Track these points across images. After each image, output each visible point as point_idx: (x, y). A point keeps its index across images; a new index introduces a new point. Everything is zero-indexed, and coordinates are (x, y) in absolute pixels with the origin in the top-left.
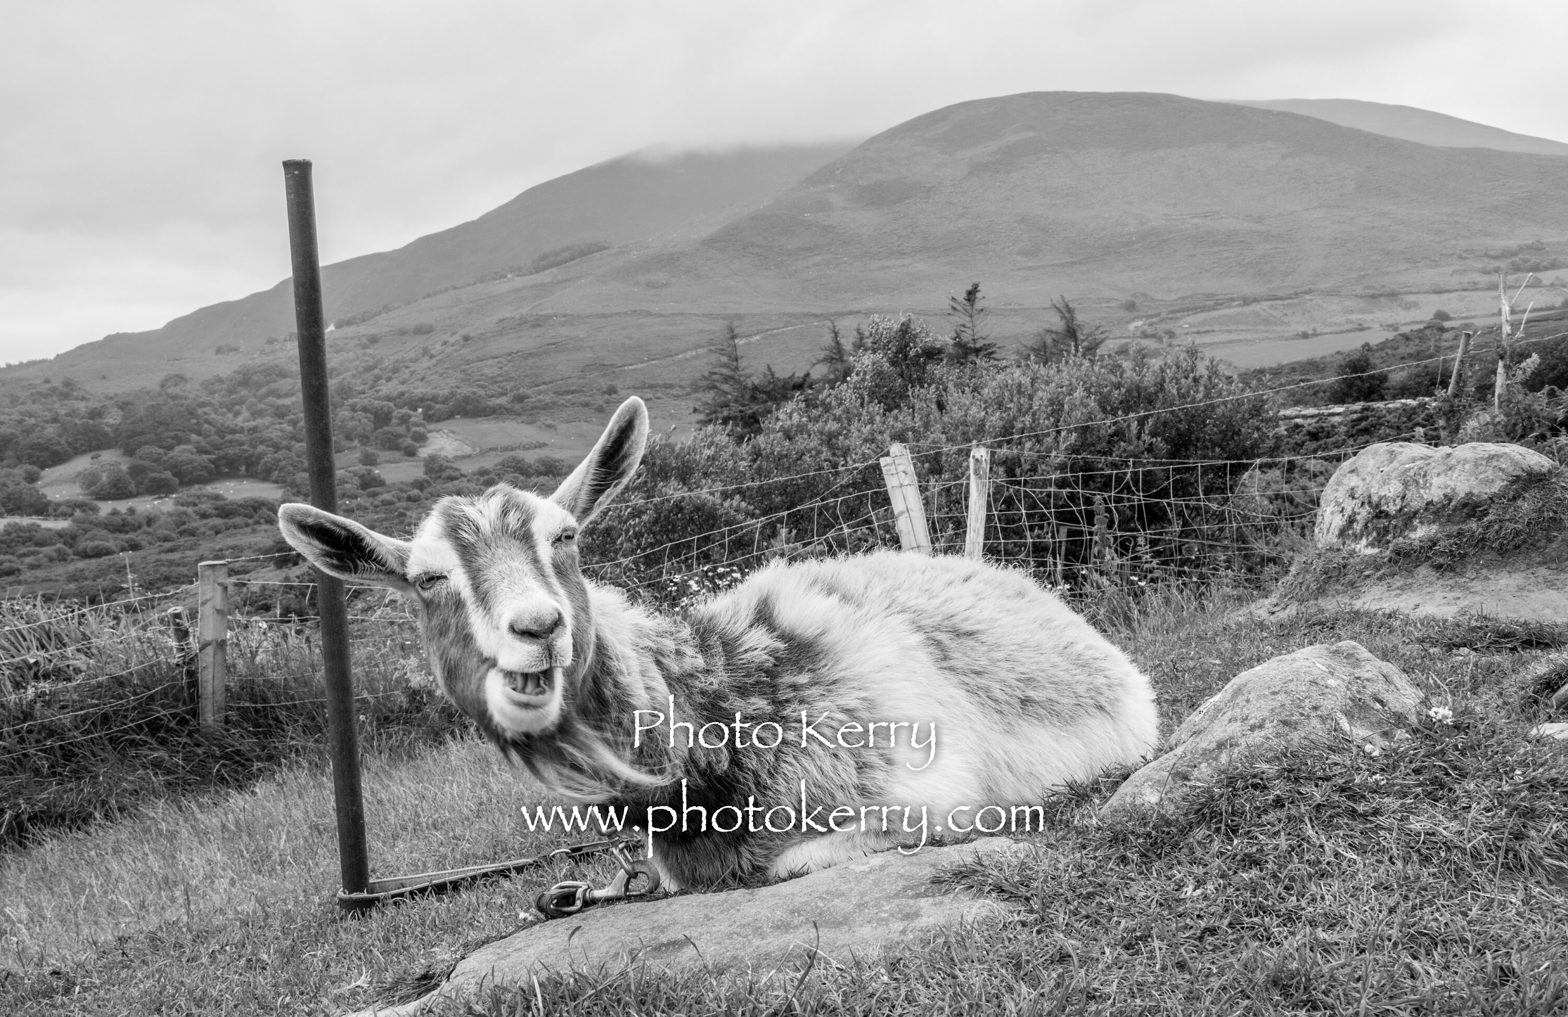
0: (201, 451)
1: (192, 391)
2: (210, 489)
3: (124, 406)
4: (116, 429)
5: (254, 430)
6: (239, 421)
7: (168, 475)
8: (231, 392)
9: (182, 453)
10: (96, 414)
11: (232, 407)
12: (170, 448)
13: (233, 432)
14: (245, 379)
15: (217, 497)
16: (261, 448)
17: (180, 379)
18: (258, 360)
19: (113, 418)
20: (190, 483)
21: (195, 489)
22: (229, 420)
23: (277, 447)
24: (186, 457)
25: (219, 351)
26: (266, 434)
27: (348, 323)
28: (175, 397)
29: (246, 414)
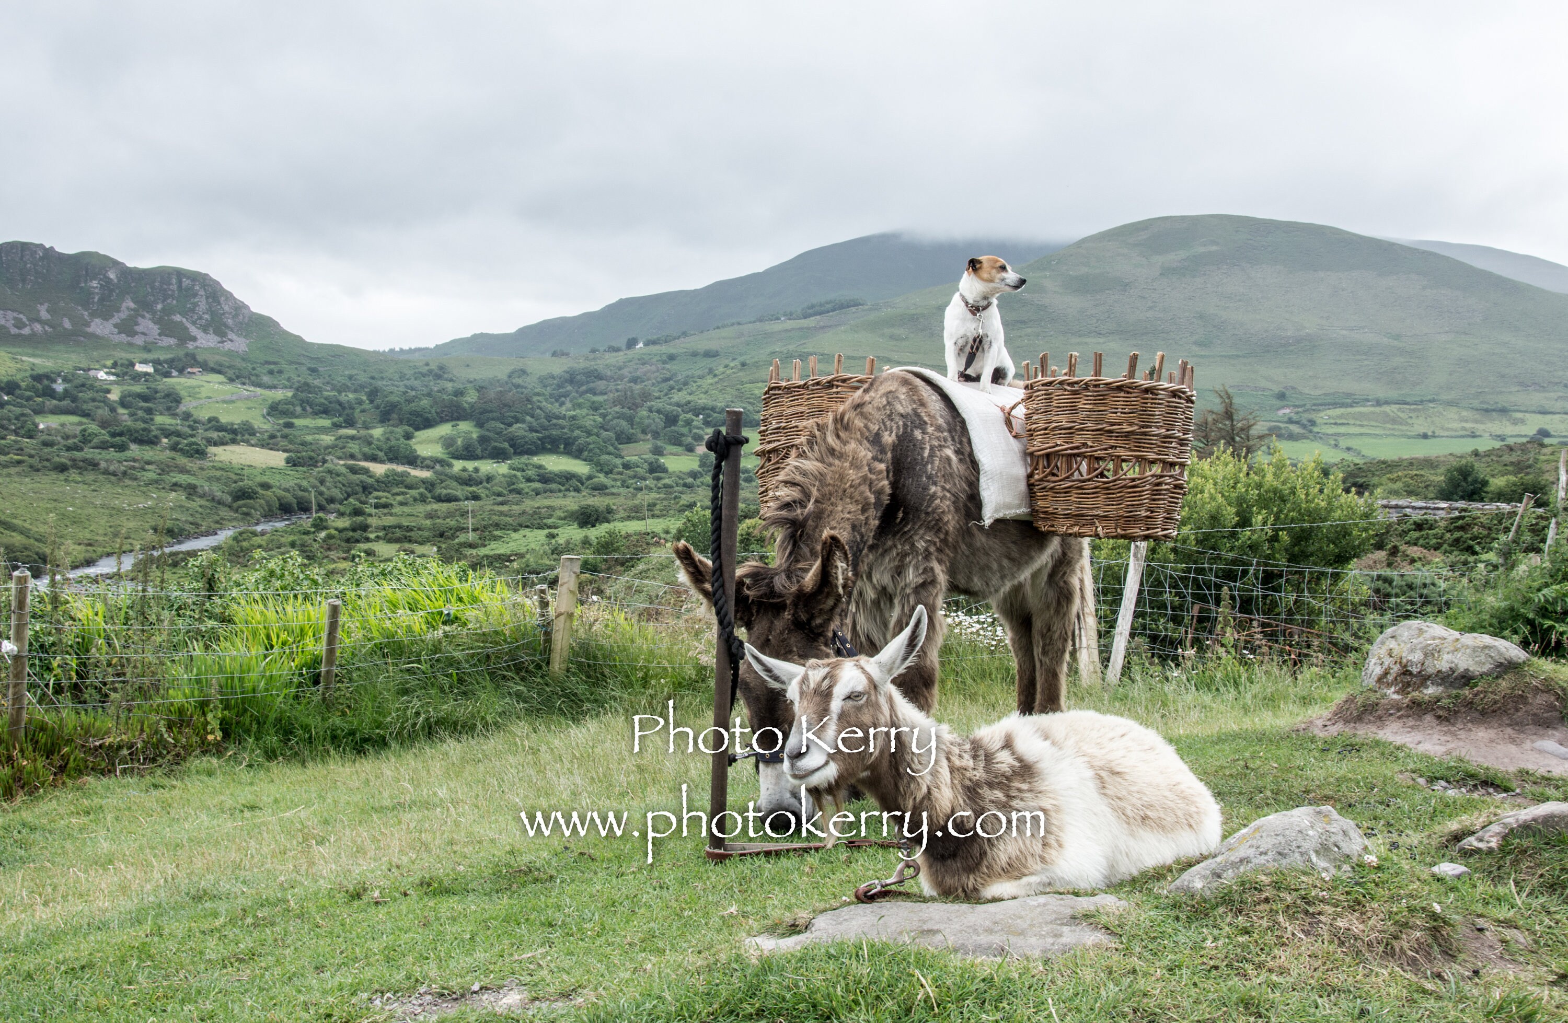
0: (532, 430)
1: (531, 383)
2: (536, 460)
3: (480, 389)
4: (472, 406)
5: (573, 418)
6: (563, 410)
7: (506, 445)
8: (560, 386)
9: (518, 429)
10: (459, 393)
11: (558, 398)
12: (510, 425)
13: (558, 418)
14: (571, 378)
15: (540, 467)
16: (577, 433)
17: (523, 372)
18: (582, 364)
19: (471, 397)
20: (521, 453)
21: (524, 459)
22: (554, 408)
23: (589, 433)
24: (521, 433)
25: (554, 354)
26: (581, 422)
27: (654, 343)
28: (518, 386)
29: (568, 404)
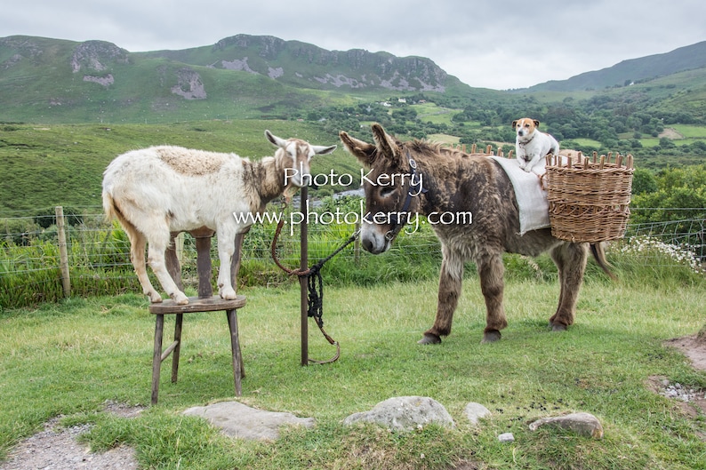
0: (574, 126)
1: (574, 103)
2: (575, 141)
3: (549, 107)
4: (545, 115)
5: (595, 120)
6: (590, 117)
7: (560, 134)
8: (589, 105)
9: (567, 126)
10: (539, 109)
11: (588, 111)
12: (563, 124)
13: (587, 120)
14: (595, 101)
15: (577, 144)
16: (596, 128)
17: (571, 99)
18: (601, 94)
19: (545, 111)
20: (567, 138)
21: (569, 140)
22: (585, 116)
23: (602, 128)
24: (568, 128)
25: (587, 90)
26: (599, 123)
27: (640, 82)
28: (568, 106)
29: (593, 114)
